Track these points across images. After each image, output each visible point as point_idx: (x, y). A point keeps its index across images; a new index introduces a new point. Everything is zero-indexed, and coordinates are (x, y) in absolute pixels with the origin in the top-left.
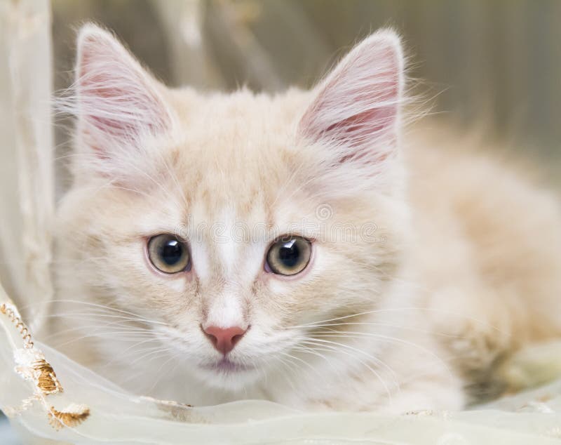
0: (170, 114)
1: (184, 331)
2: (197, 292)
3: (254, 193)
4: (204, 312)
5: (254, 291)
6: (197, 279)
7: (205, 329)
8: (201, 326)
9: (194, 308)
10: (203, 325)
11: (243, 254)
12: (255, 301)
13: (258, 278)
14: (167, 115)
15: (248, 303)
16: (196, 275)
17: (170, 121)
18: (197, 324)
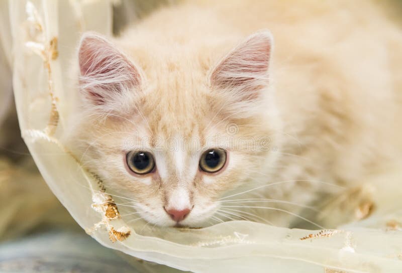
0: (141, 75)
1: (153, 209)
2: (160, 186)
3: (193, 125)
4: (166, 200)
5: (195, 184)
6: (160, 178)
7: (167, 210)
8: (164, 207)
9: (159, 196)
10: (166, 208)
11: (187, 163)
12: (196, 191)
13: (196, 176)
14: (139, 75)
15: (192, 193)
16: (159, 176)
17: (141, 79)
18: (161, 206)
